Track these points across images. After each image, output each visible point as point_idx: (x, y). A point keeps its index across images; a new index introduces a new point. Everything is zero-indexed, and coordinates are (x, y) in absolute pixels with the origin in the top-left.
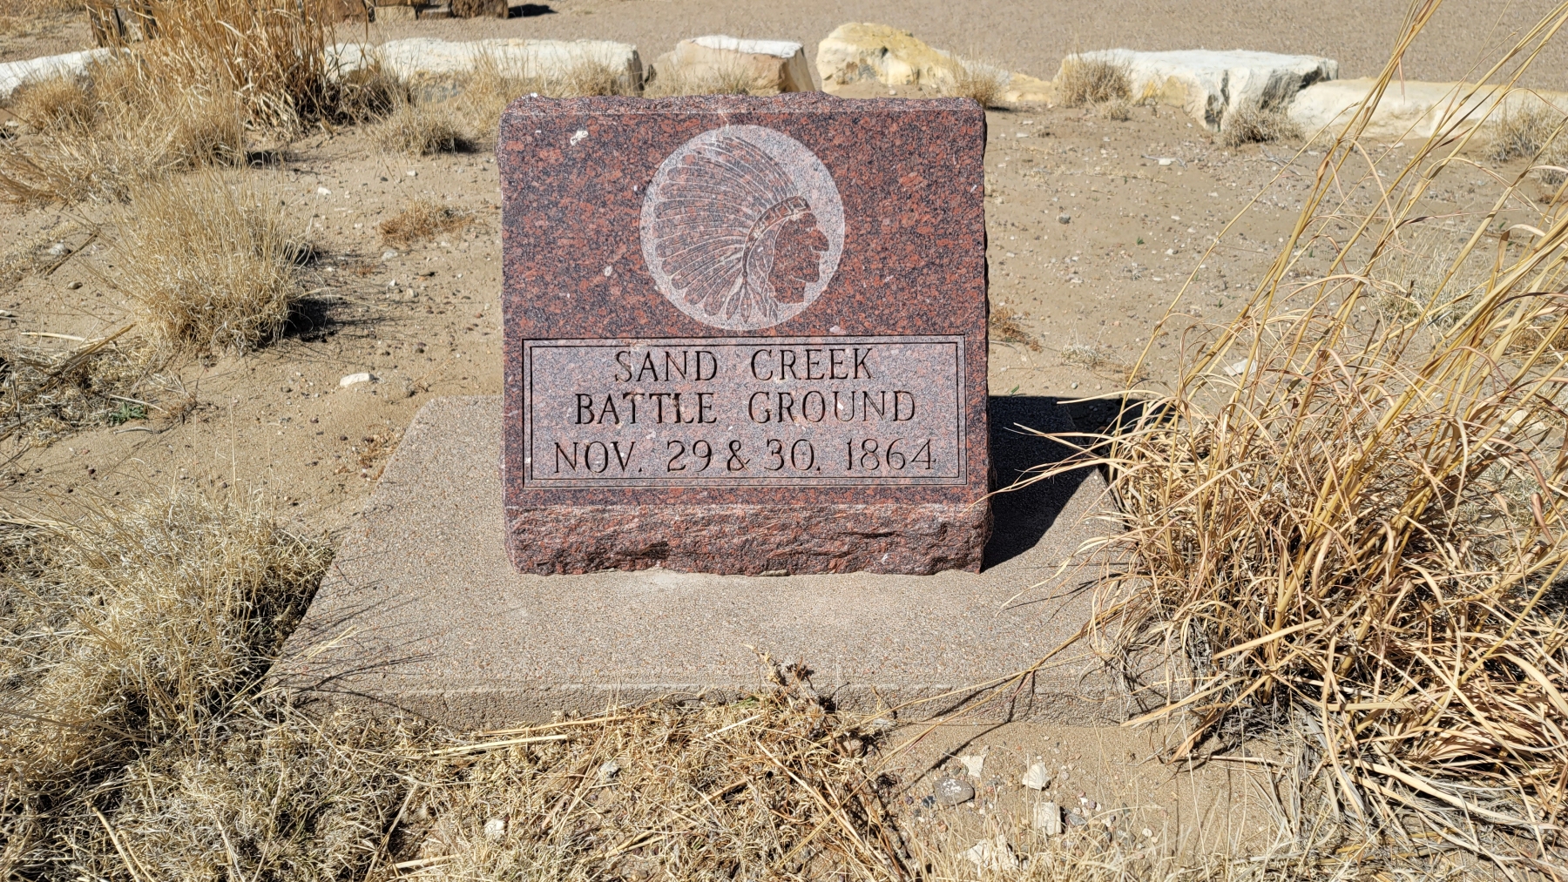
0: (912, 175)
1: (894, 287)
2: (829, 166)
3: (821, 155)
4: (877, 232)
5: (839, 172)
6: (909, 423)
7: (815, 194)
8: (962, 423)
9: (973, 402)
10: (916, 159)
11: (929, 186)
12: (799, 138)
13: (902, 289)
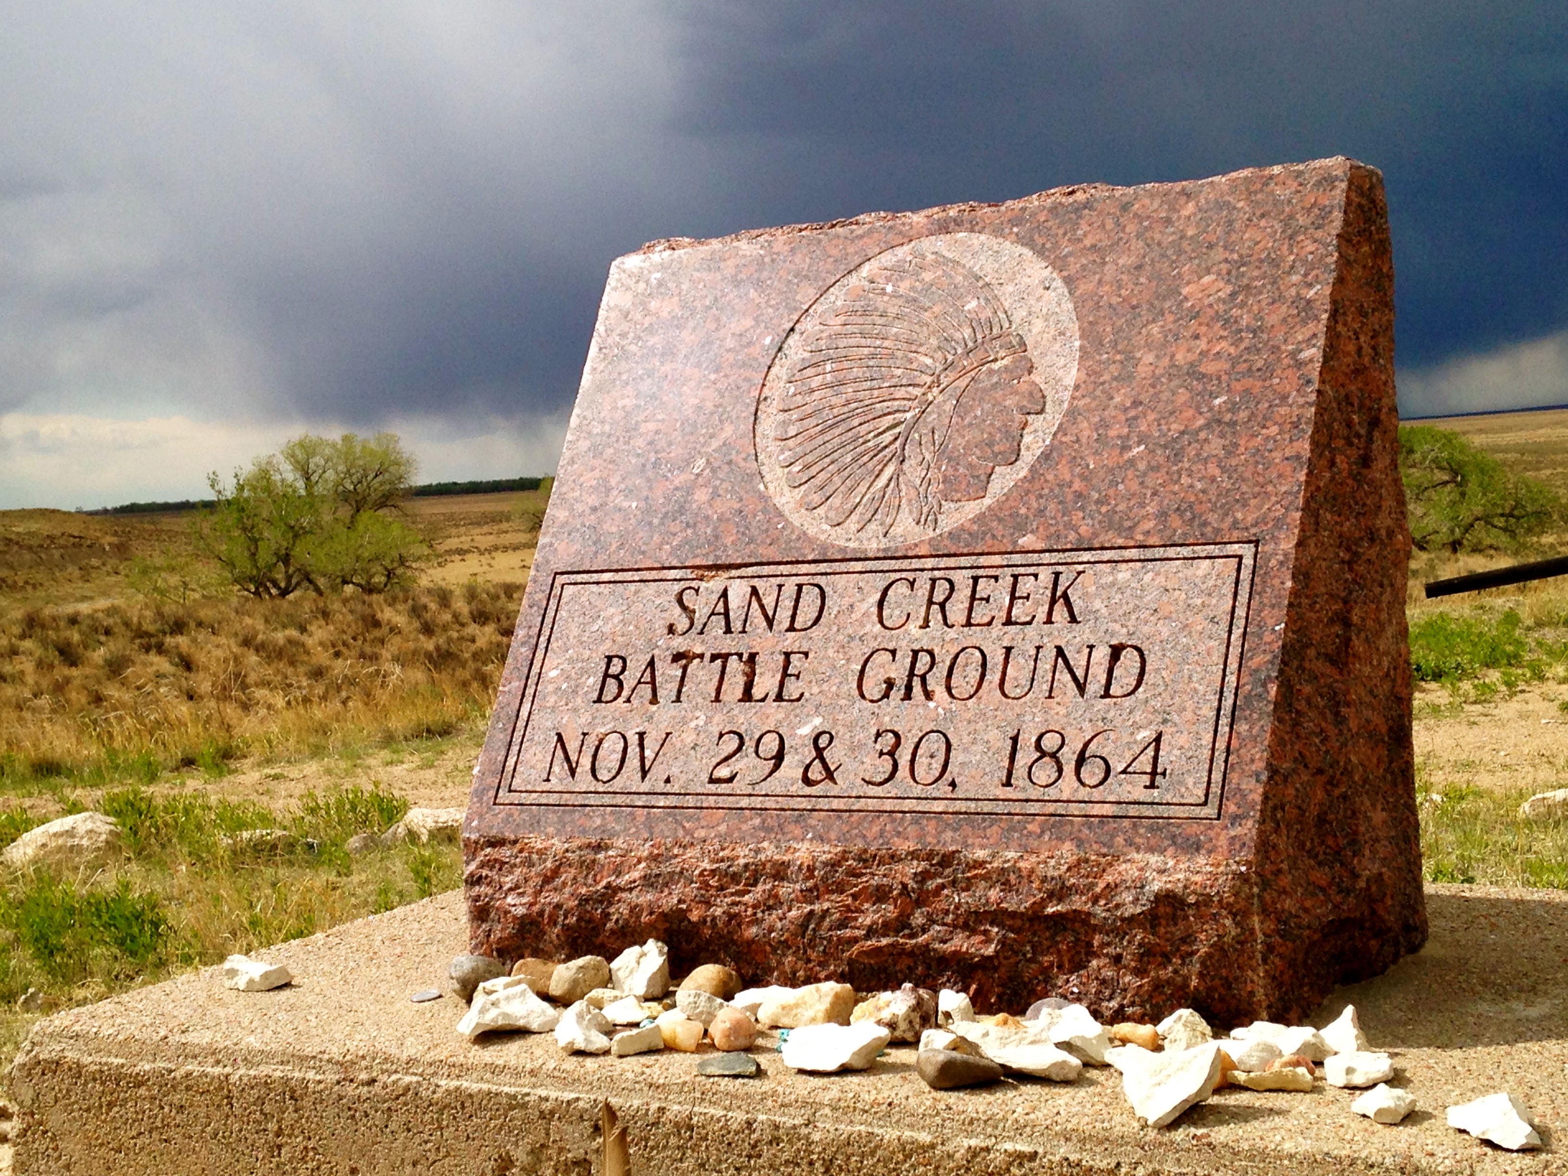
0: (1206, 279)
1: (1142, 466)
2: (1068, 281)
3: (1058, 264)
4: (1130, 377)
5: (1083, 287)
6: (1128, 702)
7: (1038, 325)
8: (1228, 703)
9: (1253, 664)
10: (1219, 254)
11: (1233, 295)
12: (1029, 243)
13: (1156, 468)
